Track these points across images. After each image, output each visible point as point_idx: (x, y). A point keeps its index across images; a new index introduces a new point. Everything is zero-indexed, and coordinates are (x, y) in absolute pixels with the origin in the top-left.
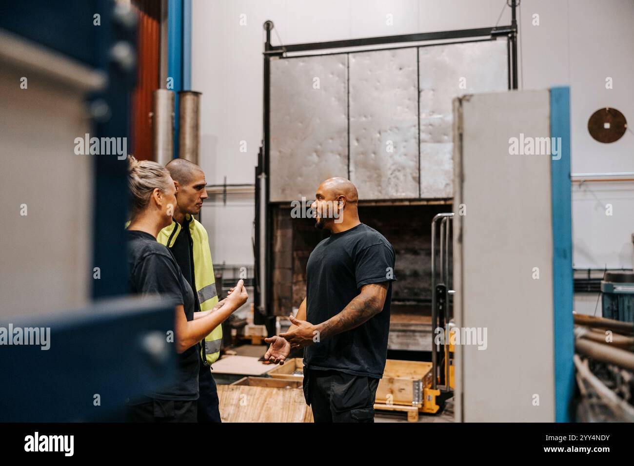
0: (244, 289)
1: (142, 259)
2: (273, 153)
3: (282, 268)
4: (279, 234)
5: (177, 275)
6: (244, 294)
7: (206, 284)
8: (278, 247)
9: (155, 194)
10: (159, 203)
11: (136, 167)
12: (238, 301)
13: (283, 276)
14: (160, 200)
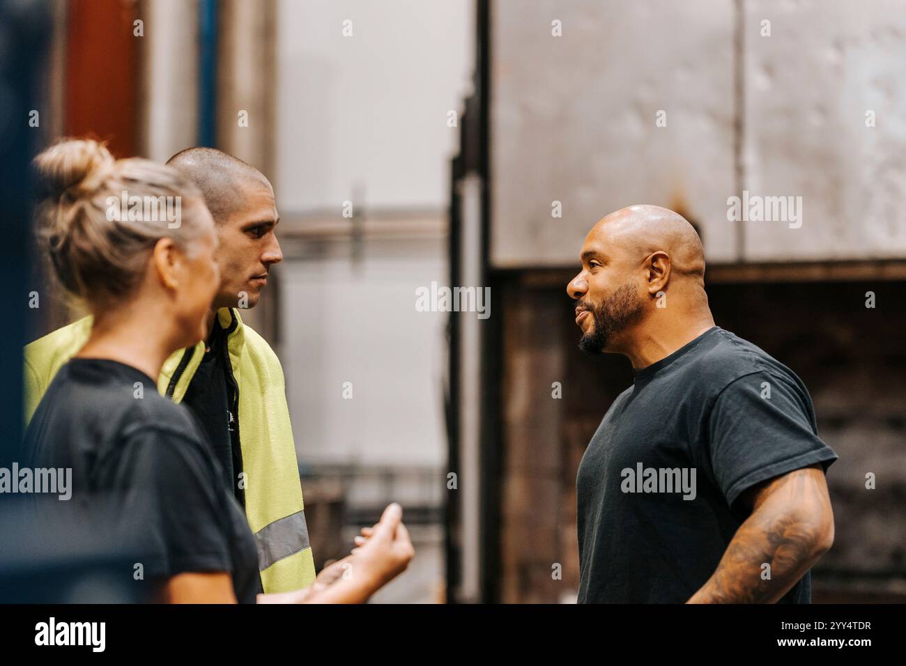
0: (402, 531)
1: (121, 441)
2: (504, 114)
3: (533, 473)
4: (520, 366)
5: (215, 487)
6: (403, 547)
7: (277, 514)
8: (518, 404)
9: (161, 255)
10: (172, 282)
11: (111, 178)
12: (383, 567)
13: (535, 496)
14: (174, 274)
